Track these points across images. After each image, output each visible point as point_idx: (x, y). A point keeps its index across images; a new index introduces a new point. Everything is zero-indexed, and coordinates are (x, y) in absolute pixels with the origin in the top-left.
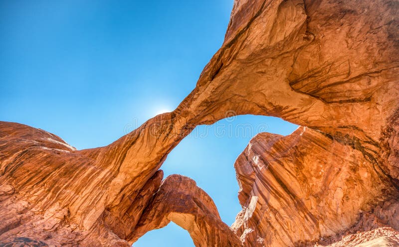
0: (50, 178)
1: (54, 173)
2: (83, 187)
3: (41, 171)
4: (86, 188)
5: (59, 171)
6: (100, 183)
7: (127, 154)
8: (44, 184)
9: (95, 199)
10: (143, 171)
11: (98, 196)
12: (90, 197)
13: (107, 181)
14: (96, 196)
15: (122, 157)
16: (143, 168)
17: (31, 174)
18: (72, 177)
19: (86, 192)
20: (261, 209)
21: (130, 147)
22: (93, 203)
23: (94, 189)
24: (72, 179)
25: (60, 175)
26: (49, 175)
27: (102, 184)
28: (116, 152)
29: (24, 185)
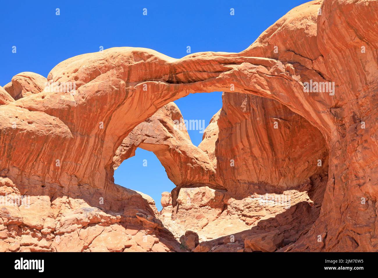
0: (44, 154)
1: (44, 148)
2: (80, 157)
3: (33, 150)
4: (83, 157)
5: (48, 146)
6: (93, 150)
7: (112, 117)
8: (40, 159)
9: (95, 165)
10: (129, 129)
11: (96, 162)
12: (90, 164)
13: (99, 147)
14: (94, 163)
15: (107, 121)
16: (129, 127)
17: (26, 154)
18: (64, 149)
19: (85, 161)
20: (242, 149)
21: (115, 110)
22: (95, 167)
23: (91, 156)
24: (65, 152)
25: (51, 149)
26: (41, 152)
27: (95, 150)
28: (99, 116)
29: (24, 165)
